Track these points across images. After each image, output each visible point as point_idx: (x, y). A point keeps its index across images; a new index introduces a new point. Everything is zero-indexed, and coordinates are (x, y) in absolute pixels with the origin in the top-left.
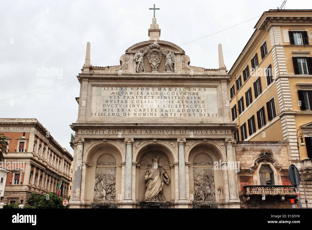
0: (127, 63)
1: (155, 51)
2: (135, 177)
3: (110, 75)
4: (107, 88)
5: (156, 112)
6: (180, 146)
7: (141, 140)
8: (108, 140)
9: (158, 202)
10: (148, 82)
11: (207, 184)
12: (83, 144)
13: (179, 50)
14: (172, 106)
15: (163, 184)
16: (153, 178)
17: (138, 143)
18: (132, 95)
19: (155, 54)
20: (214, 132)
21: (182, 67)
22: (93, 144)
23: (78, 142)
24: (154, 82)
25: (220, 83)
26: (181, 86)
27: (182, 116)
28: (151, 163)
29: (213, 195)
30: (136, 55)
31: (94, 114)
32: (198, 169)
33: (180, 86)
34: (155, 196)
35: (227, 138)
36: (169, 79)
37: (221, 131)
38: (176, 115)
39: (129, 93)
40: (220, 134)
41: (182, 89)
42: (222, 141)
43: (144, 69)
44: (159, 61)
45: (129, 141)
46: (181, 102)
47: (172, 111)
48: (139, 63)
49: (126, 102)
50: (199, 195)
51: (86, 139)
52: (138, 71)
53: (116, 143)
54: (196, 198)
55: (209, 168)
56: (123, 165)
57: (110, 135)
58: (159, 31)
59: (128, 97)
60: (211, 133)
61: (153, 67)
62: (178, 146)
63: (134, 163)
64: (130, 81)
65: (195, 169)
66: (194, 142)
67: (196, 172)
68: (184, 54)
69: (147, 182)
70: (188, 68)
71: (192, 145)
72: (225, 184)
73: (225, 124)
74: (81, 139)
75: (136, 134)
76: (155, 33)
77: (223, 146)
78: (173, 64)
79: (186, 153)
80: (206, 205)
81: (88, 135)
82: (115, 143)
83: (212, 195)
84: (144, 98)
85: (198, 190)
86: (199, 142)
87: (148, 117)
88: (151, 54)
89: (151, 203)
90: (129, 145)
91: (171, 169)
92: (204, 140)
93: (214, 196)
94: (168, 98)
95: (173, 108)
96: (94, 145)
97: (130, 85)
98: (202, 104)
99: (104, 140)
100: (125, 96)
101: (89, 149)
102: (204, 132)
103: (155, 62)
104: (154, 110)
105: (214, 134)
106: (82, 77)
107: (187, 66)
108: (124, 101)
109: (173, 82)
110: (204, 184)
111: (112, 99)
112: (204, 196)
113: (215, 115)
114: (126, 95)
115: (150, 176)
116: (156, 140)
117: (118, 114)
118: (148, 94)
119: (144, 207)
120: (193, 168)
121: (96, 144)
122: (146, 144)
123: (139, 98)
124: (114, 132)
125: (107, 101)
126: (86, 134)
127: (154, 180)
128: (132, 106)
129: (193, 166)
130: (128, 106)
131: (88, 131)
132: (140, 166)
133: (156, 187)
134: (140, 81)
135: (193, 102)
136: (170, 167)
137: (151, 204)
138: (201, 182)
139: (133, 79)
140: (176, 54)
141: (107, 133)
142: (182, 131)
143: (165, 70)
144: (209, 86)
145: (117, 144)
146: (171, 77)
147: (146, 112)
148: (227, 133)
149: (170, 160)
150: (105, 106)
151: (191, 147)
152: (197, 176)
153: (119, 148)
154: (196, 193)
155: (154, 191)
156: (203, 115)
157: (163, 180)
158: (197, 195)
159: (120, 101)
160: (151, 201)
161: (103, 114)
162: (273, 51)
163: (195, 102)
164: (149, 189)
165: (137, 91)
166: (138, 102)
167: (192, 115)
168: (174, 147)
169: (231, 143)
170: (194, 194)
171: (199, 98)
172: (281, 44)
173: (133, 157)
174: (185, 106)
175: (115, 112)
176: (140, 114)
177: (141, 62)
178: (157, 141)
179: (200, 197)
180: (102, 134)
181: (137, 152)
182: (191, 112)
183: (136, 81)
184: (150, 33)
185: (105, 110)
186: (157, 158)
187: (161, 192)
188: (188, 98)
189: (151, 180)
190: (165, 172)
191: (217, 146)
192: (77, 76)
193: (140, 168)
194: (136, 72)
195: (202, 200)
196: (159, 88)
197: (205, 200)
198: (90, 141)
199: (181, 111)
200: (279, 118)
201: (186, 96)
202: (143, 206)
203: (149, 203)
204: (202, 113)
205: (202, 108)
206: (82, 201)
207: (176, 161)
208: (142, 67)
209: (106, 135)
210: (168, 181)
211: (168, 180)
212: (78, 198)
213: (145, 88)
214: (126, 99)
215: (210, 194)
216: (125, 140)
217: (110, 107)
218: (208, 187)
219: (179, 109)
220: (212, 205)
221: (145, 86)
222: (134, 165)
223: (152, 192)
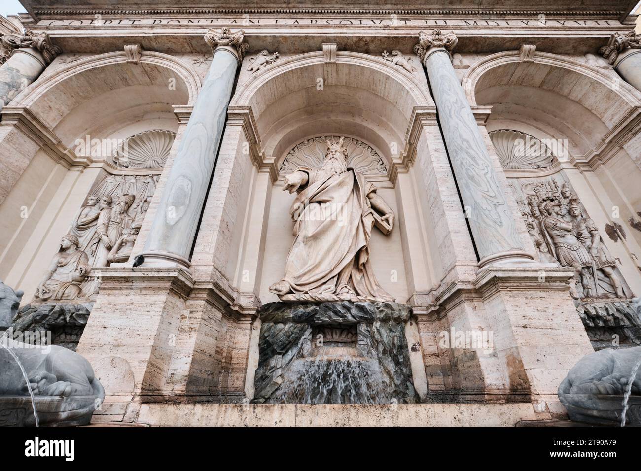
6: (433, 58)
8: (149, 53)
9: (350, 301)
15: (369, 221)
16: (324, 198)
17: (262, 59)
22: (86, 62)
34: (336, 272)
45: (224, 42)
53: (178, 62)
56: (183, 121)
62: (424, 65)
63: (236, 112)
66: (483, 59)
71: (478, 65)
75: (255, 26)
89: (313, 307)
90: (224, 53)
91: (396, 182)
92: (527, 47)
96: (87, 67)
99: (127, 47)
101: (62, 75)
115: (313, 189)
116: (333, 47)
119: (281, 326)
121: (96, 63)
122: (295, 65)
124: (173, 23)
131: (76, 23)
133: (338, 236)
137: (315, 312)
142: (432, 23)
145: (182, 64)
149: (390, 148)
151: (477, 71)
155: (329, 251)
157: (370, 210)
160: (314, 295)
168: (408, 70)
178: (337, 53)
181: (254, 85)
190: (374, 191)
198: (78, 58)
202: (272, 324)
203: (305, 303)
209: (136, 27)
210: (390, 222)
211: (390, 217)
216: (208, 37)
222: (235, 121)
223: (321, 253)
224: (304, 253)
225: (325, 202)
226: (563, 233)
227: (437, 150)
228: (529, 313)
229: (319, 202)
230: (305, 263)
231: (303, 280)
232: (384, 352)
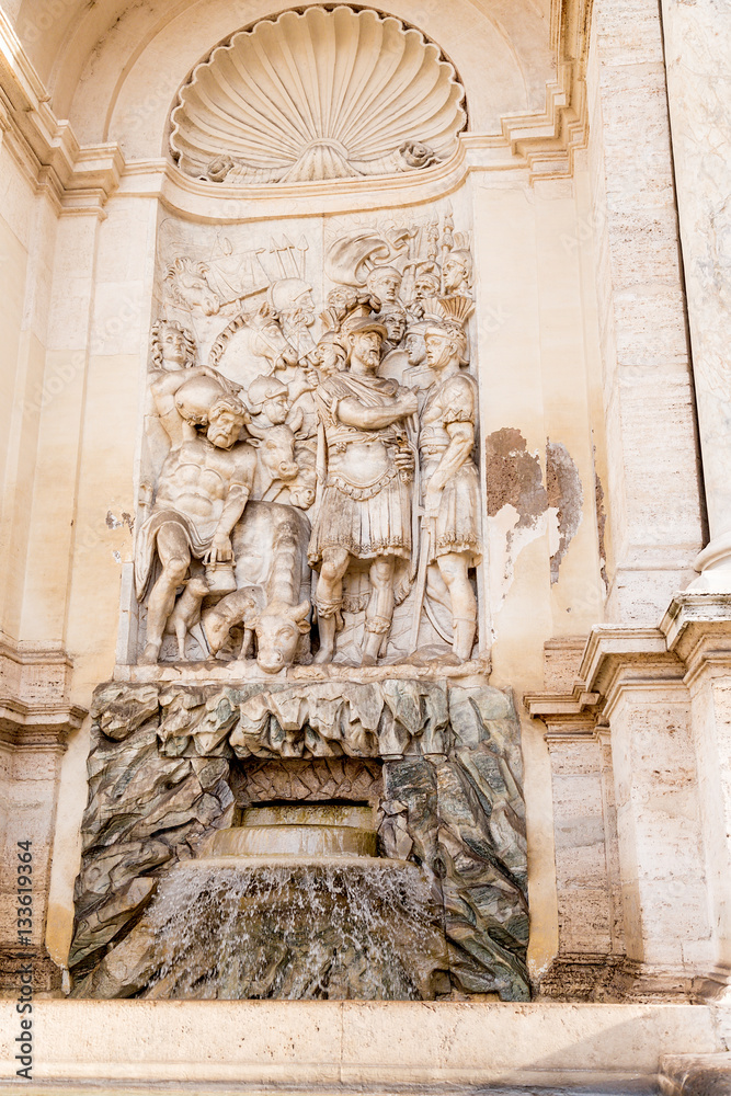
50: (220, 579)
55: (419, 217)
67: (214, 277)
80: (315, 733)
83: (435, 583)
110: (321, 433)
112: (284, 593)
120: (167, 207)
129: (158, 185)
152: (220, 324)
179: (231, 608)
195: (253, 653)
226: (347, 435)
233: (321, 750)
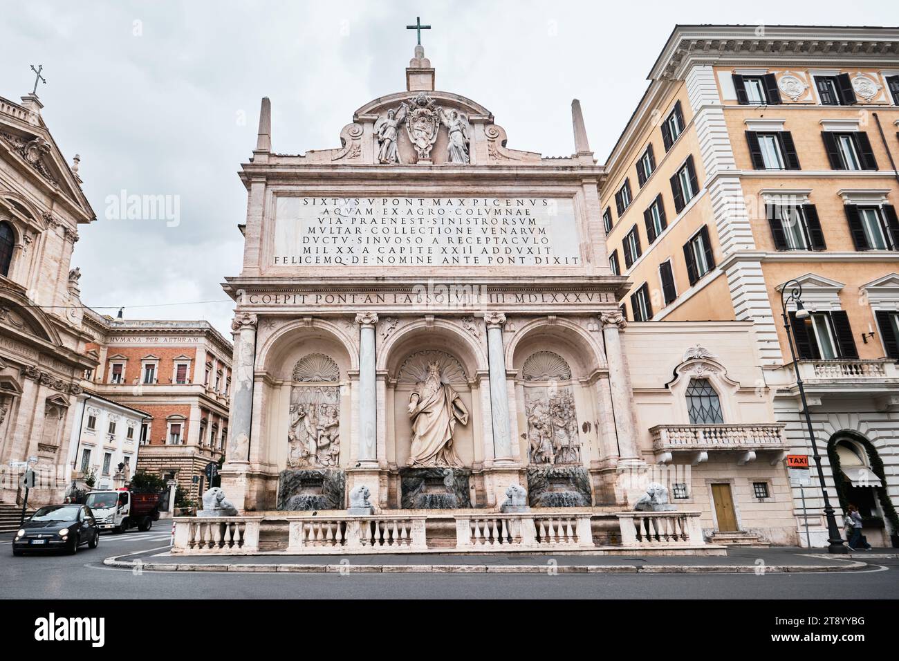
0: (357, 142)
1: (423, 113)
2: (384, 408)
3: (317, 166)
4: (310, 200)
5: (430, 255)
6: (491, 332)
7: (396, 317)
8: (317, 320)
10: (410, 185)
11: (559, 424)
12: (256, 327)
13: (479, 113)
14: (469, 240)
15: (453, 423)
16: (429, 411)
17: (388, 325)
18: (372, 217)
19: (423, 121)
20: (572, 297)
21: (488, 153)
22: (281, 329)
23: (242, 324)
24: (422, 185)
25: (582, 186)
26: (488, 193)
27: (494, 263)
28: (422, 377)
29: (576, 449)
30: (378, 124)
31: (281, 260)
32: (536, 390)
33: (485, 194)
34: (435, 453)
35: (606, 311)
36: (460, 177)
37: (590, 295)
38: (479, 260)
39: (363, 211)
40: (588, 303)
41: (490, 201)
42: (592, 321)
43: (399, 158)
44: (433, 138)
45: (367, 321)
46: (489, 231)
47: (468, 250)
48: (387, 142)
49: (358, 230)
50: (541, 450)
51: (261, 317)
52: (383, 159)
53: (337, 327)
54: (534, 458)
55: (563, 388)
56: (353, 378)
57: (319, 306)
58: (432, 73)
59: (363, 221)
60: (566, 301)
61: (420, 152)
62: (487, 332)
63: (381, 373)
64: (367, 183)
65: (527, 389)
66: (524, 323)
67: (531, 397)
68: (493, 123)
69: (413, 419)
70: (503, 154)
71: (520, 330)
72: (606, 422)
73: (598, 278)
74: (249, 317)
75: (383, 303)
76: (422, 77)
77: (596, 331)
78: (468, 145)
79: (508, 348)
81: (265, 306)
82: (332, 326)
83: (573, 451)
84: (399, 221)
85: (539, 438)
86: (537, 323)
87: (411, 265)
88: (414, 121)
90: (369, 330)
91: (471, 392)
92: (550, 317)
93: (577, 452)
94: (457, 222)
95: (470, 245)
96: (282, 332)
97: (365, 193)
98: (542, 235)
99: (305, 319)
100: (354, 219)
101: (270, 340)
102: (548, 298)
103: (424, 140)
104: (425, 251)
105: (572, 302)
106: (250, 173)
107: (501, 149)
108: (353, 230)
109: (468, 185)
110: (552, 425)
111: (323, 226)
112: (552, 453)
113: (571, 261)
114: (358, 217)
115: (422, 406)
116: (432, 319)
117: (338, 260)
118: (410, 213)
120: (524, 386)
121: (286, 328)
122: (409, 329)
123: (388, 222)
124: (330, 299)
125: (312, 230)
126: (262, 303)
127: (431, 414)
128: (372, 240)
129: (523, 383)
130: (364, 240)
131: (267, 298)
132: (395, 382)
133: (437, 434)
134: (390, 183)
135: (518, 231)
136: (469, 386)
138: (544, 421)
139: (373, 178)
140: (472, 123)
141: (313, 303)
142: (494, 296)
143: (447, 159)
144: (554, 194)
145: (340, 329)
146: (463, 171)
147: (406, 253)
148: (604, 301)
149: (468, 367)
150: (306, 240)
151: (519, 335)
152: (533, 405)
153: (344, 337)
154: (535, 446)
155: (432, 442)
156: (544, 260)
157: (454, 415)
158: (536, 452)
159: (343, 231)
160: (426, 466)
161: (303, 260)
162: (696, 121)
163: (523, 231)
164: (421, 437)
165: (384, 207)
166: (386, 230)
167: (518, 261)
168: (477, 335)
169: (617, 323)
170: (530, 448)
171: (532, 222)
172: (718, 103)
173: (378, 360)
174: (500, 241)
175: (332, 253)
176: (392, 260)
177: (391, 141)
178: (434, 321)
179: (544, 454)
180: (301, 304)
181: (386, 347)
182: (515, 254)
183: (380, 183)
184: (411, 76)
185: (307, 250)
186: (437, 363)
187: (449, 445)
188: (505, 221)
189: (423, 416)
190: (458, 398)
191: (580, 331)
192: (239, 173)
193: (398, 388)
194: (380, 163)
195: (549, 462)
196: (436, 200)
197: (555, 462)
198: (272, 322)
199: (490, 251)
200: (721, 271)
201: (500, 218)
203: (422, 469)
204: (540, 256)
205: (541, 245)
206: (253, 466)
207: (483, 366)
208: (394, 152)
209: (309, 306)
210: (466, 420)
211: (466, 416)
212: (243, 459)
213: (402, 200)
214: (357, 223)
215: (567, 448)
216: (357, 319)
217: (320, 244)
218: (562, 432)
219: (486, 246)
220: (574, 475)
221: (402, 194)
222: (381, 378)
223: (428, 443)
224: (420, 444)
225: (429, 413)
226: (558, 428)
227: (486, 397)
228: (502, 482)
229: (426, 413)
230: (420, 449)
231: (420, 458)
232: (458, 490)
233: (561, 476)
